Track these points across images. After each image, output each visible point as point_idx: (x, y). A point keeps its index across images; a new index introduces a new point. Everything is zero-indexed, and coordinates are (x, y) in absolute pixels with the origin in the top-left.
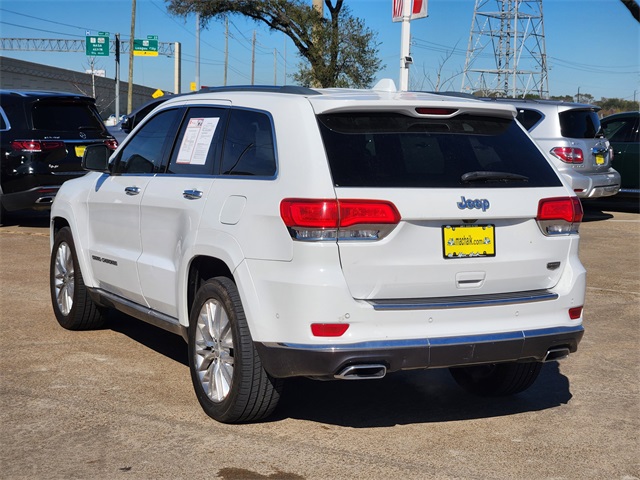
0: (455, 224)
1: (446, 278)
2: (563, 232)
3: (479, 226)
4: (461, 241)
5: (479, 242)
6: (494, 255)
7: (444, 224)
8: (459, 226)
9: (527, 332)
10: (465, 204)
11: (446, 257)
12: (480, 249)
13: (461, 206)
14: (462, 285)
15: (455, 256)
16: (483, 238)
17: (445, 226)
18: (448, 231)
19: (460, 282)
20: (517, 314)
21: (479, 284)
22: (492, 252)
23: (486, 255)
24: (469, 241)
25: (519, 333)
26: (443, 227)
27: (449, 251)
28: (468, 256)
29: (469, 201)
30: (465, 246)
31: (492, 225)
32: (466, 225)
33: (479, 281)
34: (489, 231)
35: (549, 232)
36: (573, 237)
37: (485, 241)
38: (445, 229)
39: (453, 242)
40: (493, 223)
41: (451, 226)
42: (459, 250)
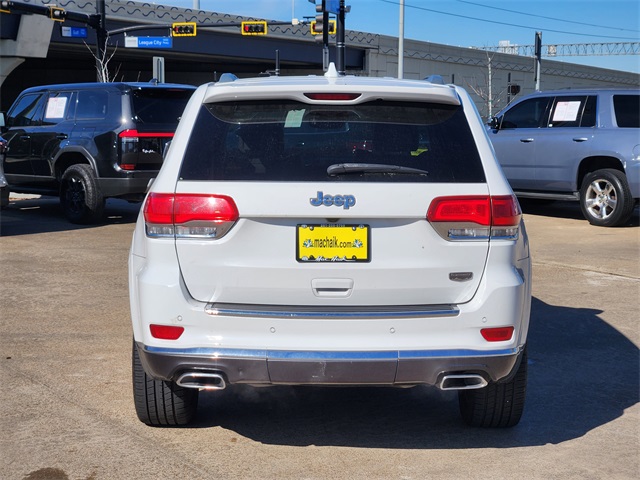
0: (314, 223)
1: (301, 284)
2: (479, 237)
3: (347, 226)
4: (320, 243)
5: (347, 245)
6: (368, 260)
7: (299, 223)
8: (319, 225)
9: (403, 353)
10: (320, 200)
11: (299, 259)
12: (349, 253)
13: (315, 202)
14: (321, 293)
15: (312, 259)
16: (352, 241)
17: (300, 225)
18: (305, 232)
19: (319, 290)
20: (393, 331)
21: (345, 293)
22: (366, 257)
23: (355, 260)
24: (333, 243)
25: (393, 353)
26: (298, 226)
27: (305, 253)
28: (329, 261)
29: (328, 197)
30: (327, 248)
31: (366, 226)
32: (328, 225)
33: (345, 290)
34: (362, 232)
35: (450, 236)
36: (495, 243)
37: (357, 244)
38: (300, 228)
39: (309, 243)
40: (368, 224)
41: (309, 225)
42: (318, 253)
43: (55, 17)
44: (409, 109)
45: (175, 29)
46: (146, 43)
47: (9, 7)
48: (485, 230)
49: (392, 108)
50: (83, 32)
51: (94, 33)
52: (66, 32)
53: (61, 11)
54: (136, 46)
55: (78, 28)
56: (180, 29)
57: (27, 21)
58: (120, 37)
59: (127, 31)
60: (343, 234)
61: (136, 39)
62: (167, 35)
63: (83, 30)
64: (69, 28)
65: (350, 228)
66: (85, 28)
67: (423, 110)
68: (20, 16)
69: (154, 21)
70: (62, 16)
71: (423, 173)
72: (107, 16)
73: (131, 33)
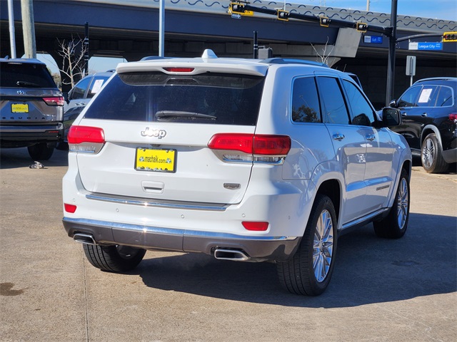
0: (145, 147)
1: (133, 182)
3: (163, 149)
4: (148, 159)
5: (163, 161)
6: (174, 172)
7: (138, 146)
8: (148, 148)
11: (136, 169)
12: (163, 166)
14: (148, 190)
15: (143, 169)
16: (166, 159)
18: (140, 152)
19: (146, 188)
22: (173, 169)
23: (166, 171)
24: (155, 160)
25: (181, 231)
26: (137, 148)
27: (139, 165)
28: (152, 170)
30: (152, 163)
31: (174, 150)
32: (153, 149)
33: (160, 189)
34: (172, 153)
35: (224, 159)
36: (256, 166)
37: (168, 161)
38: (138, 150)
39: (143, 159)
40: (176, 149)
41: (143, 148)
42: (146, 165)
43: (359, 29)
44: (225, 78)
45: (445, 37)
46: (424, 47)
47: (327, 23)
48: (249, 157)
49: (221, 77)
50: (379, 39)
51: (387, 39)
52: (368, 39)
53: (364, 25)
54: (417, 49)
55: (377, 37)
56: (448, 37)
57: (343, 32)
58: (406, 42)
59: (411, 39)
60: (161, 154)
61: (417, 44)
62: (439, 41)
63: (379, 38)
64: (370, 37)
65: (165, 151)
66: (382, 37)
67: (236, 79)
68: (339, 29)
69: (435, 31)
70: (364, 28)
71: (213, 118)
72: (397, 28)
73: (413, 40)
